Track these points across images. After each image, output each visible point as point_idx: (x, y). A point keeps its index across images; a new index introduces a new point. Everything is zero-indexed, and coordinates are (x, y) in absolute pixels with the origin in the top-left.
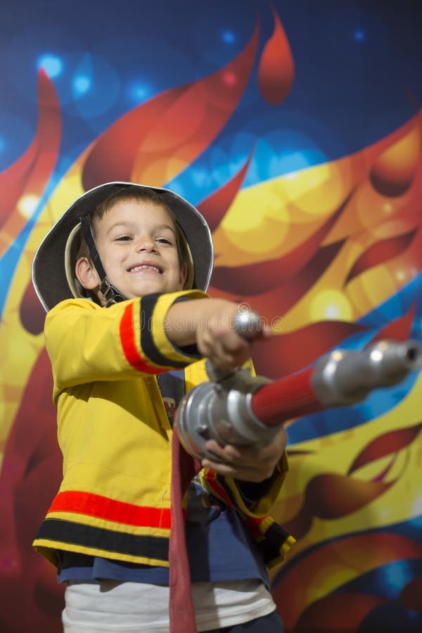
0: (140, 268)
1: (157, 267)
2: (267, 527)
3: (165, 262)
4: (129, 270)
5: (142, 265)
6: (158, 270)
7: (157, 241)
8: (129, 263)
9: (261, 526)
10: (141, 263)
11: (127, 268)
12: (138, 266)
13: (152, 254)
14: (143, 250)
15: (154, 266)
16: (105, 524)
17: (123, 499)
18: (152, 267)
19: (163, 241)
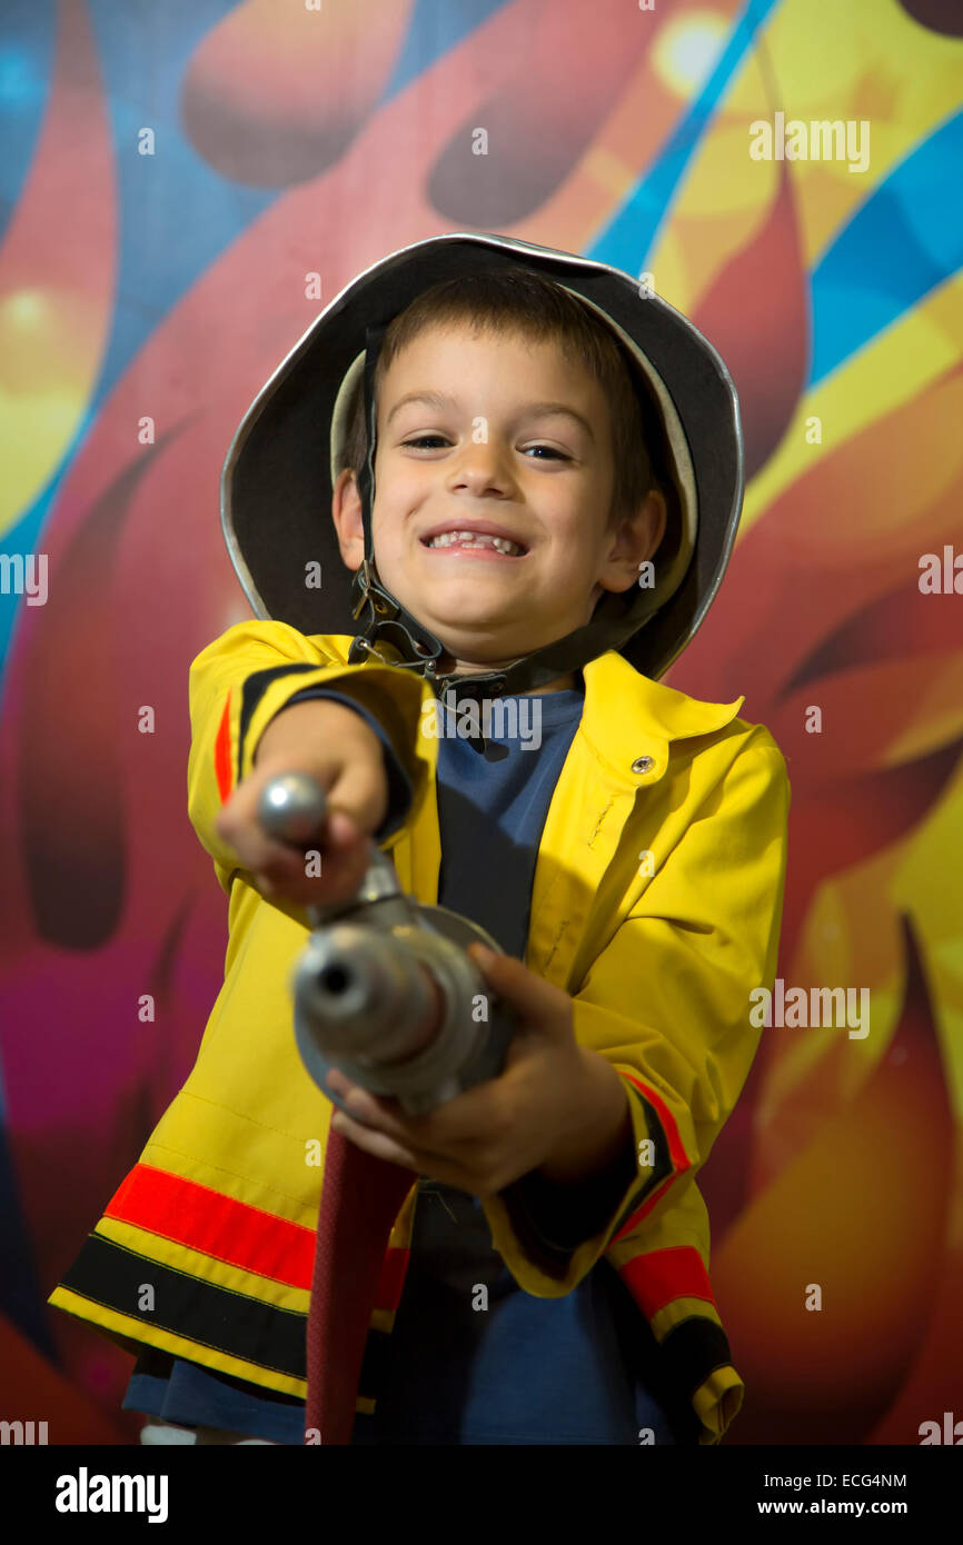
0: (453, 538)
1: (503, 538)
2: (667, 1328)
3: (535, 519)
4: (427, 540)
5: (459, 530)
6: (507, 546)
7: (524, 451)
8: (427, 520)
9: (653, 1321)
10: (457, 524)
11: (421, 533)
12: (449, 532)
13: (487, 500)
14: (463, 486)
15: (494, 535)
16: (210, 1269)
17: (272, 1208)
18: (487, 539)
19: (544, 453)
